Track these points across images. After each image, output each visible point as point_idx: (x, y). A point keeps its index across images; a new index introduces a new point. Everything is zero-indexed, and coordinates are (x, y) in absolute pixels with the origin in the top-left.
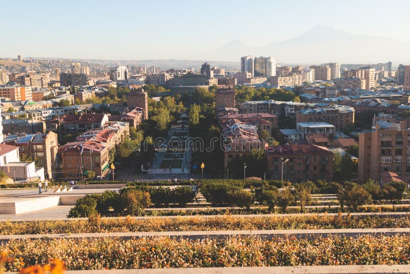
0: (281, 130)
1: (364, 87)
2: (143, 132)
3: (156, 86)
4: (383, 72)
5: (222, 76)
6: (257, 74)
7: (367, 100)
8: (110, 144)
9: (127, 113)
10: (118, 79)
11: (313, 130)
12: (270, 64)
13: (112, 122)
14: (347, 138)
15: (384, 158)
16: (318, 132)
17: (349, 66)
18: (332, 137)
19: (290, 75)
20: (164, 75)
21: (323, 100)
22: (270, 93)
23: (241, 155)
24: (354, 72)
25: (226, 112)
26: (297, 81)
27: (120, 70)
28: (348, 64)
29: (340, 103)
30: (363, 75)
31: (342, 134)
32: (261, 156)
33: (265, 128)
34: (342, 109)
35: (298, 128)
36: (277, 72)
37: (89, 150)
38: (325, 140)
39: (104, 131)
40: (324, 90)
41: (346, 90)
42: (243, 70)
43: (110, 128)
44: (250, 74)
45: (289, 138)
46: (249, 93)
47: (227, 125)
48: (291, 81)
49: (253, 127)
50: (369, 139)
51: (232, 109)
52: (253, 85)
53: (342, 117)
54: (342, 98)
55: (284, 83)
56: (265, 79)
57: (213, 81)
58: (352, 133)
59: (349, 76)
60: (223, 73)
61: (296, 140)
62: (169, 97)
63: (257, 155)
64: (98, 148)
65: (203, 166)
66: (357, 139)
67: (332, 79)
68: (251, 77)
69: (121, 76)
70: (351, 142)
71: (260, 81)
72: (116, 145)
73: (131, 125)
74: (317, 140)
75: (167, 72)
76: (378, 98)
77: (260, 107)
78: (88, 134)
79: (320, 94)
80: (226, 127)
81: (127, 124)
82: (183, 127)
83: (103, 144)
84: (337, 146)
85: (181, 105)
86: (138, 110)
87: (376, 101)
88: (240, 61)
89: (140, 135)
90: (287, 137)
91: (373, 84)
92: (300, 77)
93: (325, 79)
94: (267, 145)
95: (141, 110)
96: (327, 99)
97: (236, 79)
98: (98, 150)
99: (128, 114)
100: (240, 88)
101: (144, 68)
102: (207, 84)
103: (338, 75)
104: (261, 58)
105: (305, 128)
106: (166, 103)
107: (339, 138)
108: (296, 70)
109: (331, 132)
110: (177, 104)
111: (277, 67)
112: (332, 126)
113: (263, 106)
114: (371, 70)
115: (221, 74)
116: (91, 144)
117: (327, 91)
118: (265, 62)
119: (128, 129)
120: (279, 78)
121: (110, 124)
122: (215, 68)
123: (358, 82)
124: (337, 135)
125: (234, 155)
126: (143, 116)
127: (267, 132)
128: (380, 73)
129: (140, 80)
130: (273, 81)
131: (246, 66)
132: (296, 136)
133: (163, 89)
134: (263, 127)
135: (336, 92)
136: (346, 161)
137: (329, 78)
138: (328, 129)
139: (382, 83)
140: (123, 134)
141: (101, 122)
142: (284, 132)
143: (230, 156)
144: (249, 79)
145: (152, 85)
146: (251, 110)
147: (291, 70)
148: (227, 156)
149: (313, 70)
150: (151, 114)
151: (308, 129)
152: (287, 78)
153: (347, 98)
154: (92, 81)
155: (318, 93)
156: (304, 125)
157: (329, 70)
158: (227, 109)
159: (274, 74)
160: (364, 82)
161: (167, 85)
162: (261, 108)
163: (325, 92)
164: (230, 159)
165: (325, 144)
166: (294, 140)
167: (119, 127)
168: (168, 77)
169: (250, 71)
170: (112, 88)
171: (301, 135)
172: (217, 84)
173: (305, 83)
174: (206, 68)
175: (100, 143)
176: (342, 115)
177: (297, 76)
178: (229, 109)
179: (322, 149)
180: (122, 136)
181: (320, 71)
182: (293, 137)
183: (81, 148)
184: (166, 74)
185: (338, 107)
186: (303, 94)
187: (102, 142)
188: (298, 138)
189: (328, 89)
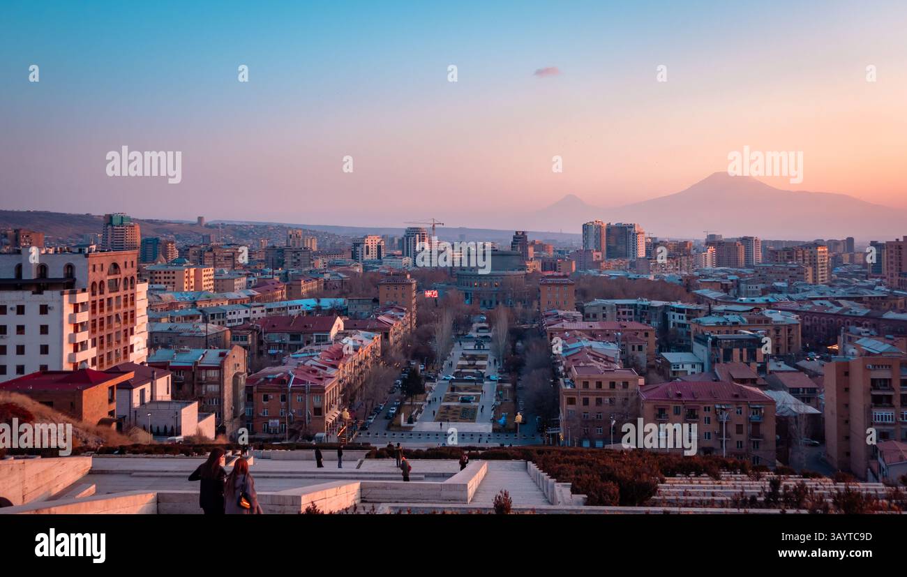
0: (666, 355)
1: (809, 280)
4: (840, 254)
5: (549, 256)
6: (612, 254)
7: (821, 302)
8: (345, 371)
9: (378, 314)
10: (366, 258)
12: (635, 235)
13: (350, 331)
14: (793, 371)
15: (878, 413)
19: (673, 255)
21: (738, 301)
24: (789, 252)
25: (559, 318)
26: (686, 266)
27: (370, 242)
28: (773, 240)
29: (769, 305)
30: (807, 258)
31: (781, 363)
33: (634, 349)
34: (777, 316)
36: (648, 252)
37: (304, 382)
38: (753, 374)
39: (334, 347)
40: (736, 283)
41: (777, 284)
42: (586, 245)
44: (599, 253)
45: (681, 369)
48: (675, 266)
49: (612, 347)
50: (845, 372)
51: (569, 312)
54: (773, 297)
56: (626, 262)
57: (534, 265)
58: (802, 363)
59: (781, 259)
61: (693, 373)
64: (321, 379)
65: (519, 417)
67: (746, 266)
68: (600, 259)
69: (370, 253)
70: (802, 381)
72: (355, 374)
73: (385, 337)
74: (737, 374)
76: (842, 298)
77: (621, 310)
78: (305, 351)
79: (731, 290)
81: (378, 336)
83: (332, 372)
84: (776, 386)
86: (398, 310)
87: (839, 305)
88: (581, 232)
90: (677, 366)
91: (825, 274)
93: (736, 264)
94: (641, 382)
95: (402, 311)
96: (744, 299)
97: (574, 262)
98: (322, 383)
99: (379, 318)
102: (523, 268)
103: (759, 258)
104: (620, 227)
108: (681, 248)
109: (761, 359)
111: (646, 243)
113: (627, 310)
114: (820, 249)
115: (547, 252)
116: (308, 372)
117: (742, 285)
118: (626, 232)
119: (379, 346)
120: (653, 261)
121: (345, 335)
122: (537, 243)
123: (799, 270)
124: (774, 365)
125: (579, 399)
126: (407, 323)
128: (835, 255)
129: (402, 260)
130: (642, 265)
131: (592, 239)
132: (693, 366)
134: (629, 347)
135: (760, 287)
137: (742, 263)
140: (369, 355)
141: (329, 331)
142: (671, 356)
143: (570, 401)
144: (598, 263)
146: (604, 316)
148: (565, 401)
149: (712, 249)
150: (422, 319)
154: (320, 261)
155: (726, 288)
157: (742, 249)
158: (561, 313)
159: (641, 253)
160: (809, 270)
162: (624, 313)
163: (738, 286)
165: (753, 382)
166: (689, 373)
167: (362, 341)
169: (599, 248)
170: (356, 273)
172: (540, 269)
173: (699, 271)
174: (520, 239)
175: (325, 369)
176: (778, 328)
178: (565, 312)
179: (751, 392)
180: (366, 357)
181: (725, 251)
182: (688, 368)
183: (290, 377)
185: (771, 313)
186: (699, 289)
187: (329, 368)
188: (697, 369)
189: (747, 282)
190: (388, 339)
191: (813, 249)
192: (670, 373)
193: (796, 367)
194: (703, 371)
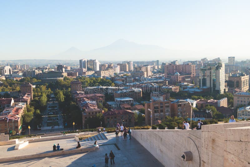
0: (108, 102)
1: (146, 76)
3: (30, 78)
4: (155, 66)
5: (69, 71)
6: (89, 69)
10: (5, 74)
11: (123, 101)
12: (96, 63)
13: (17, 103)
14: (139, 105)
15: (156, 114)
16: (126, 102)
17: (137, 63)
18: (132, 105)
19: (107, 69)
20: (34, 71)
22: (99, 81)
23: (91, 117)
24: (140, 68)
25: (78, 94)
26: (111, 73)
30: (145, 69)
33: (99, 102)
34: (136, 90)
35: (115, 101)
36: (100, 68)
38: (129, 106)
39: (15, 108)
40: (126, 78)
41: (137, 78)
42: (81, 67)
43: (17, 107)
44: (85, 69)
46: (87, 82)
48: (108, 73)
49: (94, 102)
52: (87, 76)
53: (136, 94)
55: (105, 74)
56: (94, 72)
58: (141, 102)
59: (138, 70)
60: (69, 69)
62: (42, 86)
63: (99, 117)
65: (74, 123)
66: (144, 105)
67: (129, 71)
68: (85, 71)
69: (7, 72)
70: (141, 107)
71: (91, 73)
74: (126, 107)
75: (36, 69)
78: (7, 111)
79: (125, 80)
80: (81, 102)
81: (25, 104)
84: (135, 109)
85: (50, 90)
86: (28, 95)
89: (33, 109)
90: (111, 106)
91: (150, 73)
92: (113, 70)
93: (125, 71)
94: (103, 111)
95: (29, 95)
96: (128, 84)
97: (77, 73)
98: (17, 119)
99: (23, 98)
101: (19, 66)
103: (132, 68)
104: (91, 61)
105: (119, 101)
106: (41, 89)
107: (136, 105)
108: (110, 67)
109: (131, 102)
112: (132, 99)
116: (11, 116)
118: (93, 62)
120: (102, 72)
121: (16, 105)
122: (65, 66)
123: (142, 73)
124: (135, 103)
125: (88, 117)
126: (31, 98)
127: (101, 104)
128: (153, 67)
129: (19, 74)
130: (99, 73)
131: (82, 65)
133: (35, 80)
134: (99, 101)
135: (132, 79)
136: (140, 116)
137: (127, 70)
138: (130, 101)
139: (155, 73)
142: (109, 103)
143: (86, 118)
144: (85, 73)
145: (28, 77)
147: (107, 66)
149: (119, 66)
151: (121, 101)
152: (106, 71)
153: (138, 83)
155: (123, 81)
156: (119, 99)
157: (127, 66)
158: (78, 92)
159: (98, 69)
160: (146, 73)
161: (38, 77)
164: (86, 119)
165: (129, 109)
168: (37, 72)
169: (85, 68)
170: (3, 80)
171: (117, 104)
172: (67, 76)
173: (115, 74)
174: (60, 67)
175: (15, 115)
176: (136, 93)
177: (111, 70)
179: (128, 112)
181: (123, 66)
182: (114, 106)
183: (7, 119)
187: (16, 115)
188: (116, 106)
189: (128, 78)
190: (27, 104)
191: (147, 66)
192: (109, 107)
194: (118, 106)
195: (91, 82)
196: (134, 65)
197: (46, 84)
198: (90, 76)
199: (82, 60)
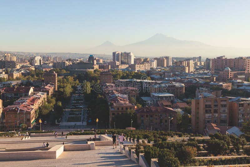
0: (142, 98)
1: (187, 72)
2: (55, 98)
3: (60, 69)
4: (197, 62)
5: (101, 63)
6: (123, 63)
7: (190, 79)
8: (36, 106)
9: (44, 86)
10: (36, 64)
11: (162, 97)
12: (130, 56)
13: (36, 92)
14: (182, 102)
15: (207, 115)
16: (164, 99)
17: (176, 58)
18: (172, 102)
19: (143, 63)
21: (164, 79)
22: (132, 75)
23: (120, 113)
24: (181, 62)
26: (147, 67)
27: (37, 59)
29: (174, 80)
30: (186, 64)
31: (178, 100)
32: (134, 114)
33: (132, 96)
34: (177, 85)
35: (152, 96)
36: (135, 62)
37: (23, 110)
38: (169, 104)
39: (32, 98)
40: (164, 73)
41: (177, 73)
42: (114, 60)
43: (35, 96)
44: (118, 63)
45: (147, 102)
46: (119, 75)
47: (110, 95)
48: (143, 67)
49: (125, 96)
50: (198, 103)
51: (110, 84)
52: (121, 69)
53: (177, 89)
54: (175, 78)
55: (139, 68)
56: (127, 66)
57: (96, 67)
59: (178, 64)
60: (101, 61)
62: (70, 76)
63: (130, 114)
64: (29, 109)
65: (97, 120)
66: (189, 103)
67: (167, 66)
68: (119, 64)
69: (37, 62)
70: (185, 105)
71: (124, 67)
72: (39, 107)
73: (48, 94)
74: (164, 104)
75: (67, 60)
76: (197, 78)
78: (22, 100)
79: (162, 76)
80: (109, 95)
81: (46, 94)
82: (80, 95)
83: (32, 107)
84: (177, 107)
85: (77, 81)
86: (51, 84)
87: (196, 80)
88: (112, 54)
89: (54, 100)
90: (146, 102)
91: (192, 69)
92: (149, 64)
93: (163, 66)
94: (136, 107)
95: (53, 84)
96: (167, 78)
97: (110, 66)
98: (29, 111)
100: (113, 71)
101: (51, 58)
102: (93, 68)
103: (171, 64)
104: (125, 53)
105: (156, 96)
106: (68, 80)
107: (177, 103)
108: (146, 60)
109: (172, 99)
110: (75, 81)
111: (134, 59)
112: (173, 95)
114: (191, 61)
115: (100, 62)
116: (24, 107)
117: (166, 73)
118: (127, 55)
119: (46, 97)
120: (136, 66)
121: (34, 94)
122: (97, 59)
123: (184, 68)
124: (176, 100)
125: (116, 113)
126: (54, 88)
127: (134, 99)
128: (195, 63)
129: (49, 65)
130: (133, 67)
131: (116, 58)
132: (151, 101)
133: (64, 71)
134: (131, 96)
135: (171, 74)
136: (185, 116)
137: (165, 66)
138: (170, 97)
139: (197, 69)
140: (43, 100)
141: (29, 92)
142: (144, 98)
143: (113, 114)
144: (118, 66)
145: (57, 69)
147: (143, 60)
148: (111, 114)
149: (156, 61)
150: (59, 87)
151: (159, 97)
152: (141, 65)
153: (179, 78)
154: (19, 66)
155: (161, 75)
157: (165, 61)
158: (108, 84)
159: (132, 63)
160: (187, 68)
161: (67, 68)
164: (113, 116)
165: (170, 106)
166: (150, 104)
167: (40, 96)
168: (67, 63)
169: (118, 61)
170: (32, 70)
171: (154, 101)
172: (98, 68)
173: (152, 68)
174: (91, 58)
175: (29, 106)
176: (177, 88)
177: (147, 64)
179: (169, 110)
180: (42, 101)
181: (160, 61)
182: (149, 102)
183: (18, 109)
184: (66, 62)
185: (175, 83)
186: (152, 75)
187: (31, 105)
190: (49, 95)
191: (188, 61)
192: (143, 103)
193: (183, 100)
194: (154, 103)
195: (123, 75)
196: (173, 61)
197: (74, 75)
198: (123, 70)
199: (116, 52)
